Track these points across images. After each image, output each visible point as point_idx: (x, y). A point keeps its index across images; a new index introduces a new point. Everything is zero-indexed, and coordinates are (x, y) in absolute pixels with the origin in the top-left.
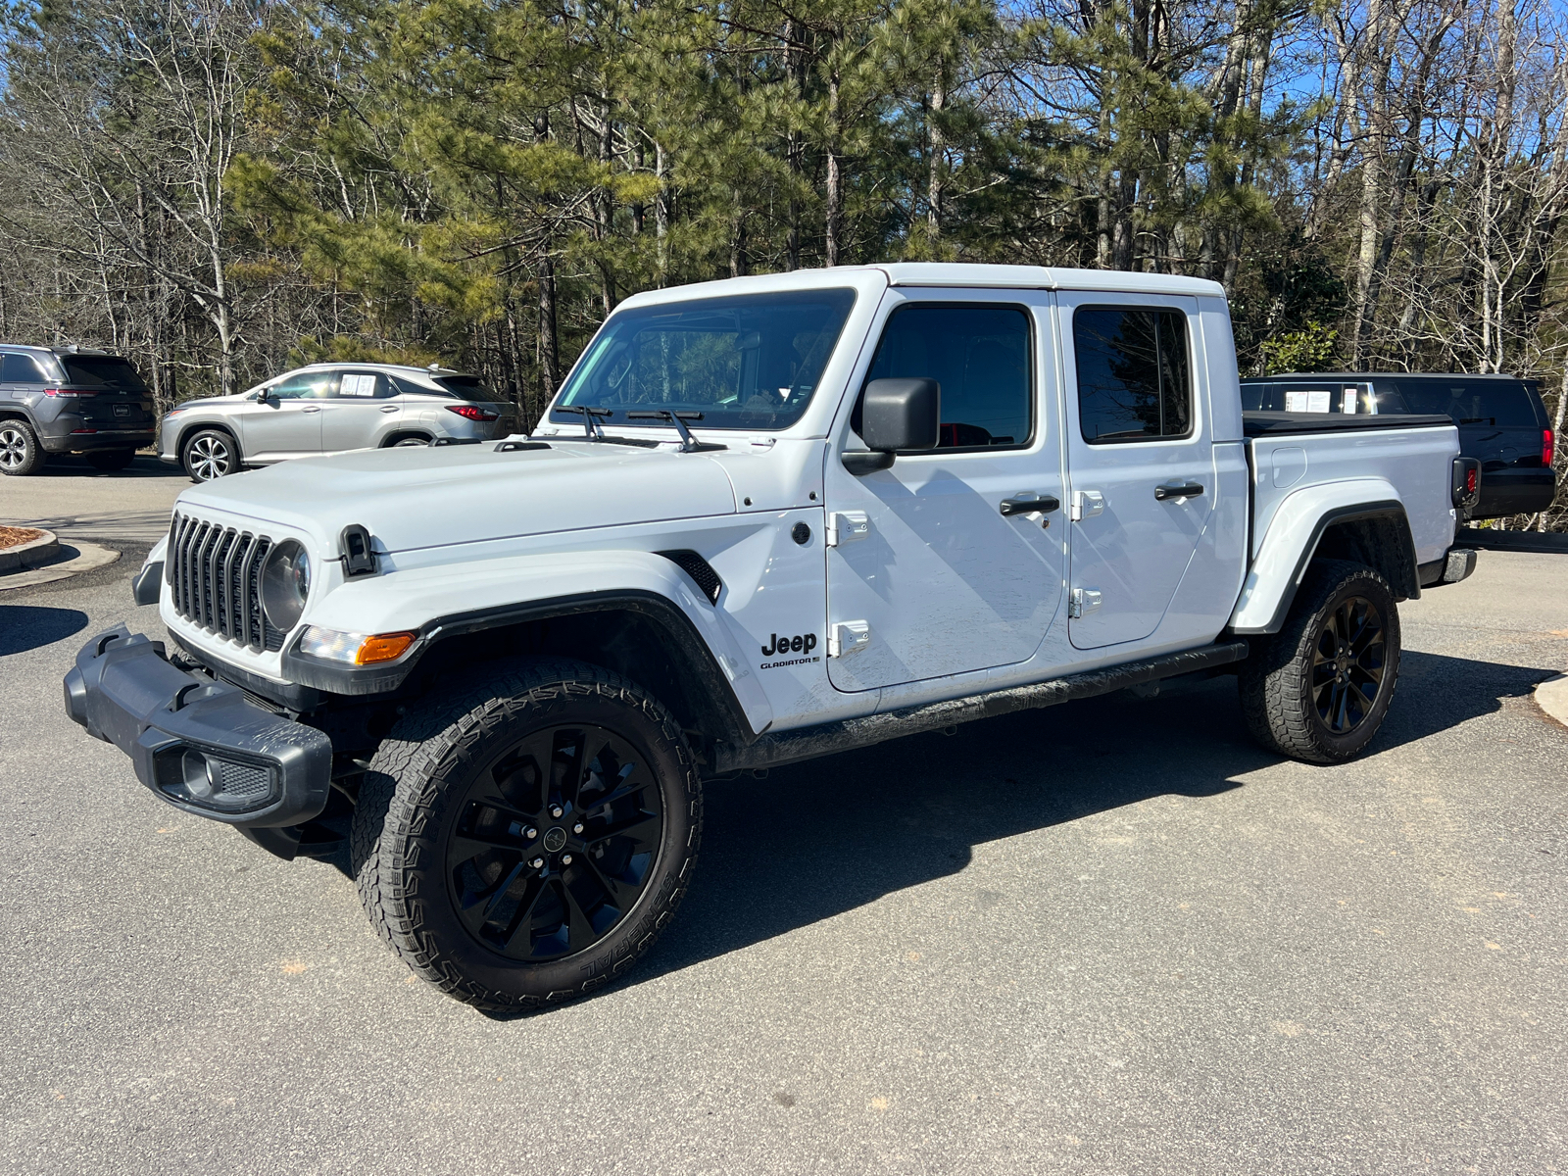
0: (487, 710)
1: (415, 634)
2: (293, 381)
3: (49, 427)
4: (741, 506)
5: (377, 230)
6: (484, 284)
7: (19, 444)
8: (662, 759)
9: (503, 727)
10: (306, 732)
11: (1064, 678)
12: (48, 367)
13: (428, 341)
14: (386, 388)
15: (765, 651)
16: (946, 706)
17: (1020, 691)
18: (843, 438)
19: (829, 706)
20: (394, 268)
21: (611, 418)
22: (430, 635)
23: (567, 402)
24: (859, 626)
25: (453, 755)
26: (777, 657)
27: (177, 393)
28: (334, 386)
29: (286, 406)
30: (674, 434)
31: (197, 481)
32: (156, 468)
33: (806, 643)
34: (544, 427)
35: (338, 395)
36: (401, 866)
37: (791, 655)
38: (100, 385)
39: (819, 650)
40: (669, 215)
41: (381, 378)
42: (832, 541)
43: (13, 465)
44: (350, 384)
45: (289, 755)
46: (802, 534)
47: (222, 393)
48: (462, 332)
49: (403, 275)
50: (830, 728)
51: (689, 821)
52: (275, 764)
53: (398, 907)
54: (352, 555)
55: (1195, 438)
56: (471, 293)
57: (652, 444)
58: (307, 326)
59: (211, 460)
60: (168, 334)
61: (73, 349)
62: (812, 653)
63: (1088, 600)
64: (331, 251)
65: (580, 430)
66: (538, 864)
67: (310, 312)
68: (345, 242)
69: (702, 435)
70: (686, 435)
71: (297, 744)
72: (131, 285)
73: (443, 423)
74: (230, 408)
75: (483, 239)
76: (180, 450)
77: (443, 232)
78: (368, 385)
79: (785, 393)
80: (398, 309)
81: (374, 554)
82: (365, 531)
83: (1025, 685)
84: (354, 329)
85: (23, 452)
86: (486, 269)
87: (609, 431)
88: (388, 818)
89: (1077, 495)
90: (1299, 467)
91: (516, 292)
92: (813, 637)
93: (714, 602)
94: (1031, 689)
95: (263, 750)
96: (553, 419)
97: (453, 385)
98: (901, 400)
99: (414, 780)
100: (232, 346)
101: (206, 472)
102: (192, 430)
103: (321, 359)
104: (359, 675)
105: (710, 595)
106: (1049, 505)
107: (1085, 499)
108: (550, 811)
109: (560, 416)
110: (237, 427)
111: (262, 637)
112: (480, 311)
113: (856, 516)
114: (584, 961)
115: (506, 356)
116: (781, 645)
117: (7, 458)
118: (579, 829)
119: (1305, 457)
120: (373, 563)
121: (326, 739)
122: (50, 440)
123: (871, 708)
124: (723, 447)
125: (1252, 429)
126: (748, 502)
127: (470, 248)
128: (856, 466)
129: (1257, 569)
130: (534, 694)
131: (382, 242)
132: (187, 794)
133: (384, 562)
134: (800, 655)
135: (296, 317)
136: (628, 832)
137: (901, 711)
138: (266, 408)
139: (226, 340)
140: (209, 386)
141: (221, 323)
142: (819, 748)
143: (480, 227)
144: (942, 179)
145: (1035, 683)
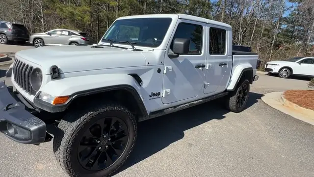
0: (88, 115)
1: (70, 96)
2: (53, 31)
3: (10, 36)
4: (147, 64)
5: (69, 7)
6: (87, 18)
7: (4, 39)
8: (129, 123)
9: (92, 119)
10: (39, 121)
11: (202, 99)
12: (9, 26)
13: (78, 27)
14: (70, 34)
15: (150, 96)
16: (182, 106)
17: (195, 102)
18: (168, 51)
19: (162, 106)
20: (72, 14)
21: (115, 42)
22: (74, 97)
23: (105, 38)
24: (168, 90)
25: (79, 127)
26: (152, 97)
27: (34, 32)
28: (61, 33)
29: (52, 36)
30: (130, 46)
31: (36, 47)
32: (29, 45)
33: (158, 94)
34: (100, 43)
35: (61, 34)
36: (65, 155)
37: (155, 97)
38: (19, 29)
39: (161, 96)
40: (118, 10)
41: (69, 32)
42: (165, 72)
43: (3, 42)
44: (64, 33)
45: (34, 128)
46: (159, 71)
47: (42, 32)
48: (84, 25)
49: (74, 15)
50: (161, 111)
51: (134, 136)
52: (30, 130)
53: (64, 164)
54: (54, 73)
55: (226, 55)
56: (85, 19)
57: (126, 49)
58: (57, 23)
59: (39, 44)
60: (33, 22)
61: (14, 23)
62: (159, 96)
63: (207, 85)
64: (61, 10)
65: (109, 44)
66: (100, 148)
67: (58, 20)
68: (64, 9)
69: (137, 47)
70: (133, 47)
71: (36, 125)
72: (27, 13)
73: (80, 40)
74: (43, 35)
75: (87, 10)
76: (33, 42)
77: (80, 9)
78: (67, 33)
79: (156, 39)
80: (73, 21)
81: (59, 73)
82: (57, 67)
83: (196, 101)
84: (65, 24)
85: (5, 40)
86: (88, 15)
87: (115, 45)
88: (62, 142)
89: (208, 64)
90: (239, 61)
91: (92, 20)
92: (160, 93)
93: (140, 86)
94: (197, 102)
95: (27, 126)
96: (102, 41)
97: (82, 34)
98: (182, 43)
99: (69, 133)
100: (44, 25)
101: (38, 46)
102: (35, 39)
103: (59, 28)
104: (54, 108)
105: (140, 84)
106: (203, 66)
107: (209, 65)
108: (103, 136)
109: (104, 41)
110: (44, 39)
111: (31, 91)
112: (86, 22)
113: (170, 67)
114: (110, 169)
115: (91, 30)
116: (153, 95)
117: (2, 41)
118: (110, 139)
119: (240, 59)
120: (59, 76)
121: (45, 124)
122: (9, 38)
123: (169, 107)
124: (142, 50)
125: (233, 54)
126: (149, 63)
127: (85, 12)
128: (171, 57)
129: (232, 79)
130: (100, 110)
131: (70, 9)
132: (8, 133)
133: (62, 75)
134: (157, 97)
135: (55, 21)
136: (120, 139)
137: (175, 107)
138: (49, 36)
139: (43, 24)
140: (40, 31)
141: (42, 21)
142: (159, 115)
143: (87, 8)
144: (162, 8)
145: (197, 100)
